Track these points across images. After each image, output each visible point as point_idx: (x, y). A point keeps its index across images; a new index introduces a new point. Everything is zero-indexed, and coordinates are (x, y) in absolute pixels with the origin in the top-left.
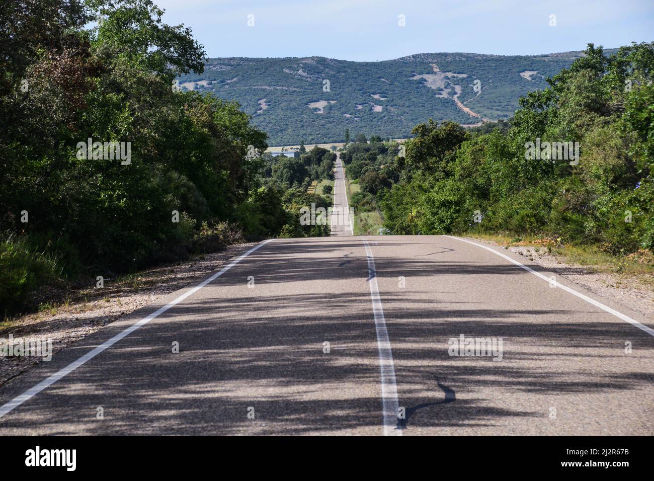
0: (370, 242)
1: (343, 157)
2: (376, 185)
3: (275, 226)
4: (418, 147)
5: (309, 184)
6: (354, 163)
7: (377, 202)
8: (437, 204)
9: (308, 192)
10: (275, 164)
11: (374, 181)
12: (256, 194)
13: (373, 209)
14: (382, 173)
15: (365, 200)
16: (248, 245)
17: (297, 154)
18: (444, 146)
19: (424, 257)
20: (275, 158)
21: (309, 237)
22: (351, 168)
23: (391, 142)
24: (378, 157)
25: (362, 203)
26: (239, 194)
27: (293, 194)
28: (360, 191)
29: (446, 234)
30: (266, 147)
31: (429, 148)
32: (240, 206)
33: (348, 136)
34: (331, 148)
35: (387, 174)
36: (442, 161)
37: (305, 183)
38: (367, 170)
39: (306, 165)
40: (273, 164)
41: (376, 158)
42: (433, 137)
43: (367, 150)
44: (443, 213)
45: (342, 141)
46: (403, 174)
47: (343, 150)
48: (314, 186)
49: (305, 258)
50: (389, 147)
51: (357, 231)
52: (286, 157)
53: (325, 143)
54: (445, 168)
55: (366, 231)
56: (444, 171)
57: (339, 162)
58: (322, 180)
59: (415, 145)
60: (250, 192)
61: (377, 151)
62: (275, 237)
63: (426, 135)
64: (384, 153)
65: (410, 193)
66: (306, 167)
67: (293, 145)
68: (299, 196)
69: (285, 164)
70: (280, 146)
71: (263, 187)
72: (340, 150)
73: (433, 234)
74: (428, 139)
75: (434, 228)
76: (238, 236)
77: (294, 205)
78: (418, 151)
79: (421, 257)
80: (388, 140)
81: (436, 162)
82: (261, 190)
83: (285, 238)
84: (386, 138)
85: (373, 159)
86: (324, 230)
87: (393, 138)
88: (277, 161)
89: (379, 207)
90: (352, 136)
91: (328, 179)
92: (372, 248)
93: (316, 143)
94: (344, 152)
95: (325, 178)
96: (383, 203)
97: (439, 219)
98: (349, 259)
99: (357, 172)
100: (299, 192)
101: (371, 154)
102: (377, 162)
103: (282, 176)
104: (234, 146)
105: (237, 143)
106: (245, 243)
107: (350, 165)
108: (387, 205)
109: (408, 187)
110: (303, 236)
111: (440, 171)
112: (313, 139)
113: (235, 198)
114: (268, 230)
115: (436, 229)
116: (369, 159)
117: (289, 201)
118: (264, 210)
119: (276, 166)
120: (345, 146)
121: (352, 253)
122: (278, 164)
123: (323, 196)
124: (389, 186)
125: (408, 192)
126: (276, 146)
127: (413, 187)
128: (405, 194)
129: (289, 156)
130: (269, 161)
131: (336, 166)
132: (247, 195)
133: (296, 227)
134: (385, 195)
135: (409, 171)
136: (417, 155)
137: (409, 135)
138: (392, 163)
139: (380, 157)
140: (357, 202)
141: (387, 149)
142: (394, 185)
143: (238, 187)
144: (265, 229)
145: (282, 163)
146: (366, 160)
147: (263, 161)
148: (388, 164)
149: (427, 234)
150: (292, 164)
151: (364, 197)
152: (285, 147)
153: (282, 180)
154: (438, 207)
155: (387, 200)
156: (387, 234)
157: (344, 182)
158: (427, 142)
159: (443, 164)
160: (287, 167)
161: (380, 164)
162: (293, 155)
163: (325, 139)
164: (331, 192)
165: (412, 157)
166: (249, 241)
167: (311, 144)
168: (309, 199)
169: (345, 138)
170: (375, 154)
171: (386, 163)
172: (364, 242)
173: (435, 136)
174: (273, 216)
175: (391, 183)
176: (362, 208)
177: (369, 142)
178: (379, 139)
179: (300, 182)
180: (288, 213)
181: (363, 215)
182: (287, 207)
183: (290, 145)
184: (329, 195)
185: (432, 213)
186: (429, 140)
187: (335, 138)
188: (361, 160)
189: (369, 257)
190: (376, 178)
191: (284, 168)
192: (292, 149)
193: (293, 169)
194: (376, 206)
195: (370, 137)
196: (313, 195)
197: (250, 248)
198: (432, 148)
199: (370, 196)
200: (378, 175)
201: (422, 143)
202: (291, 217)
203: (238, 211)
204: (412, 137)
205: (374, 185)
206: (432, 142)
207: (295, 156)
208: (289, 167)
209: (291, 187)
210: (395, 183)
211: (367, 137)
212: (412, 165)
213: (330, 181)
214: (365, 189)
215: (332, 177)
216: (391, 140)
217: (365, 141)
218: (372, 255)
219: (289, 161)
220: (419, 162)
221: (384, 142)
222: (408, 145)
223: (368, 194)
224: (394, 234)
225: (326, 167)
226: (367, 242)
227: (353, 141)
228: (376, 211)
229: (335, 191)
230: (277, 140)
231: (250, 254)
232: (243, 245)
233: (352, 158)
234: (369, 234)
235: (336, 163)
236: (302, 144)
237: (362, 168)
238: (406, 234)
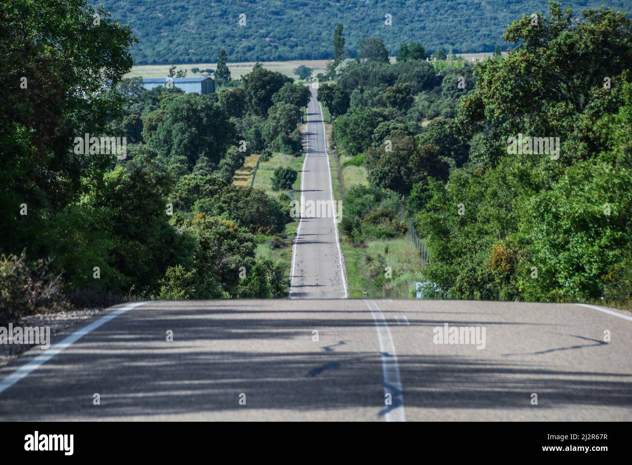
0: (389, 316)
1: (326, 94)
2: (410, 169)
3: (147, 268)
4: (519, 75)
5: (238, 162)
6: (354, 114)
7: (411, 214)
8: (565, 224)
9: (235, 183)
10: (152, 109)
11: (404, 160)
12: (100, 186)
13: (400, 232)
14: (425, 141)
15: (380, 209)
16: (74, 315)
17: (208, 86)
18: (587, 73)
19: (527, 358)
20: (152, 93)
21: (234, 297)
22: (346, 125)
23: (450, 62)
24: (417, 98)
25: (372, 214)
26: (57, 184)
27: (197, 186)
28: (366, 184)
29: (588, 301)
30: (127, 64)
31: (549, 78)
32: (59, 214)
33: (340, 43)
34: (297, 72)
35: (437, 141)
36: (581, 111)
37: (228, 160)
38: (388, 132)
39: (231, 114)
40: (147, 108)
41: (412, 100)
42: (560, 51)
43: (390, 80)
44: (579, 245)
45: (325, 56)
46: (478, 142)
47: (326, 78)
48: (250, 168)
49: (222, 354)
50: (445, 73)
51: (358, 286)
52: (179, 91)
53: (281, 58)
54: (589, 129)
55: (379, 286)
56: (586, 139)
57: (315, 108)
58: (270, 155)
59: (512, 68)
60: (85, 181)
61: (414, 83)
62: (146, 298)
63: (541, 46)
64: (431, 88)
65: (495, 194)
66: (232, 120)
67: (199, 61)
68: (212, 193)
69: (177, 110)
70: (166, 62)
71: (119, 169)
72: (321, 78)
73: (553, 300)
74: (546, 54)
75: (556, 284)
76: (50, 291)
77: (197, 215)
78: (520, 86)
79: (519, 358)
80: (443, 55)
81: (565, 114)
82: (111, 175)
83: (171, 299)
84: (438, 49)
85: (404, 102)
86: (273, 282)
87: (455, 52)
88: (155, 101)
89: (415, 226)
90: (351, 43)
91: (286, 152)
92: (393, 333)
93: (258, 59)
94: (329, 83)
95: (278, 150)
96: (421, 216)
97: (569, 261)
98: (336, 359)
99: (362, 137)
100: (212, 182)
101: (399, 91)
102: (413, 112)
103: (168, 141)
104: (45, 61)
105: (53, 53)
106: (68, 310)
107: (345, 117)
108: (435, 223)
109: (491, 176)
110: (218, 297)
111: (574, 138)
112: (250, 49)
113: (44, 193)
114: (129, 279)
115: (561, 287)
116: (394, 104)
117: (185, 205)
118: (121, 228)
119: (153, 115)
120: (332, 68)
121: (342, 343)
122: (160, 111)
123: (273, 195)
124: (442, 173)
125: (490, 190)
126: (155, 63)
127: (504, 178)
128: (482, 195)
129: (188, 89)
130: (136, 101)
131: (308, 118)
132: (77, 188)
133: (200, 272)
134: (431, 197)
135: (496, 136)
136: (516, 96)
137: (499, 43)
138: (452, 115)
139: (420, 99)
140: (359, 213)
141: (441, 78)
142: (455, 173)
143: (53, 166)
144: (121, 277)
145: (170, 106)
146: (385, 105)
147: (120, 100)
148: (440, 118)
149: (538, 300)
150: (195, 111)
151: (378, 199)
152: (179, 67)
153: (169, 151)
154: (567, 232)
155: (436, 210)
156: (432, 296)
157: (327, 160)
158: (543, 60)
159: (583, 119)
160: (183, 119)
161: (422, 116)
162: (198, 88)
163: (281, 49)
164: (294, 186)
165: (504, 99)
166: (79, 305)
167: (246, 60)
168: (237, 201)
169: (332, 49)
170: (408, 90)
171: (437, 114)
172: (374, 316)
173: (565, 48)
174: (143, 241)
175: (447, 166)
176: (371, 227)
177: (393, 60)
178: (421, 54)
179: (215, 157)
180: (184, 237)
181: (375, 246)
182: (179, 221)
183: (190, 61)
184: (287, 193)
185: (553, 246)
186: (549, 56)
187: (307, 48)
188: (373, 105)
189: (386, 355)
190: (410, 153)
191: (176, 120)
192: (195, 71)
193: (198, 123)
194: (409, 225)
195: (397, 47)
196: (248, 193)
197: (80, 324)
198: (554, 78)
199: (392, 198)
200: (415, 145)
201: (530, 64)
202: (191, 247)
203: (51, 226)
204: (504, 49)
205: (403, 170)
206: (557, 62)
207: (204, 91)
208: (187, 119)
209: (190, 170)
210: (459, 165)
211: (388, 47)
212: (504, 120)
213: (291, 157)
214: (380, 179)
215: (296, 148)
216: (450, 56)
217: (385, 56)
218: (393, 350)
219: (188, 102)
220: (520, 113)
221: (434, 61)
222: (495, 70)
223: (389, 192)
224: (453, 298)
225: (282, 122)
226: (383, 317)
227: (353, 55)
228: (408, 236)
229: (303, 182)
230: (159, 48)
231: (82, 340)
232: (63, 316)
233: (349, 100)
234: (389, 295)
235: (307, 111)
236: (223, 58)
237: (374, 126)
238: (482, 298)
